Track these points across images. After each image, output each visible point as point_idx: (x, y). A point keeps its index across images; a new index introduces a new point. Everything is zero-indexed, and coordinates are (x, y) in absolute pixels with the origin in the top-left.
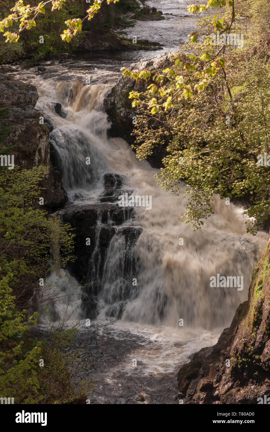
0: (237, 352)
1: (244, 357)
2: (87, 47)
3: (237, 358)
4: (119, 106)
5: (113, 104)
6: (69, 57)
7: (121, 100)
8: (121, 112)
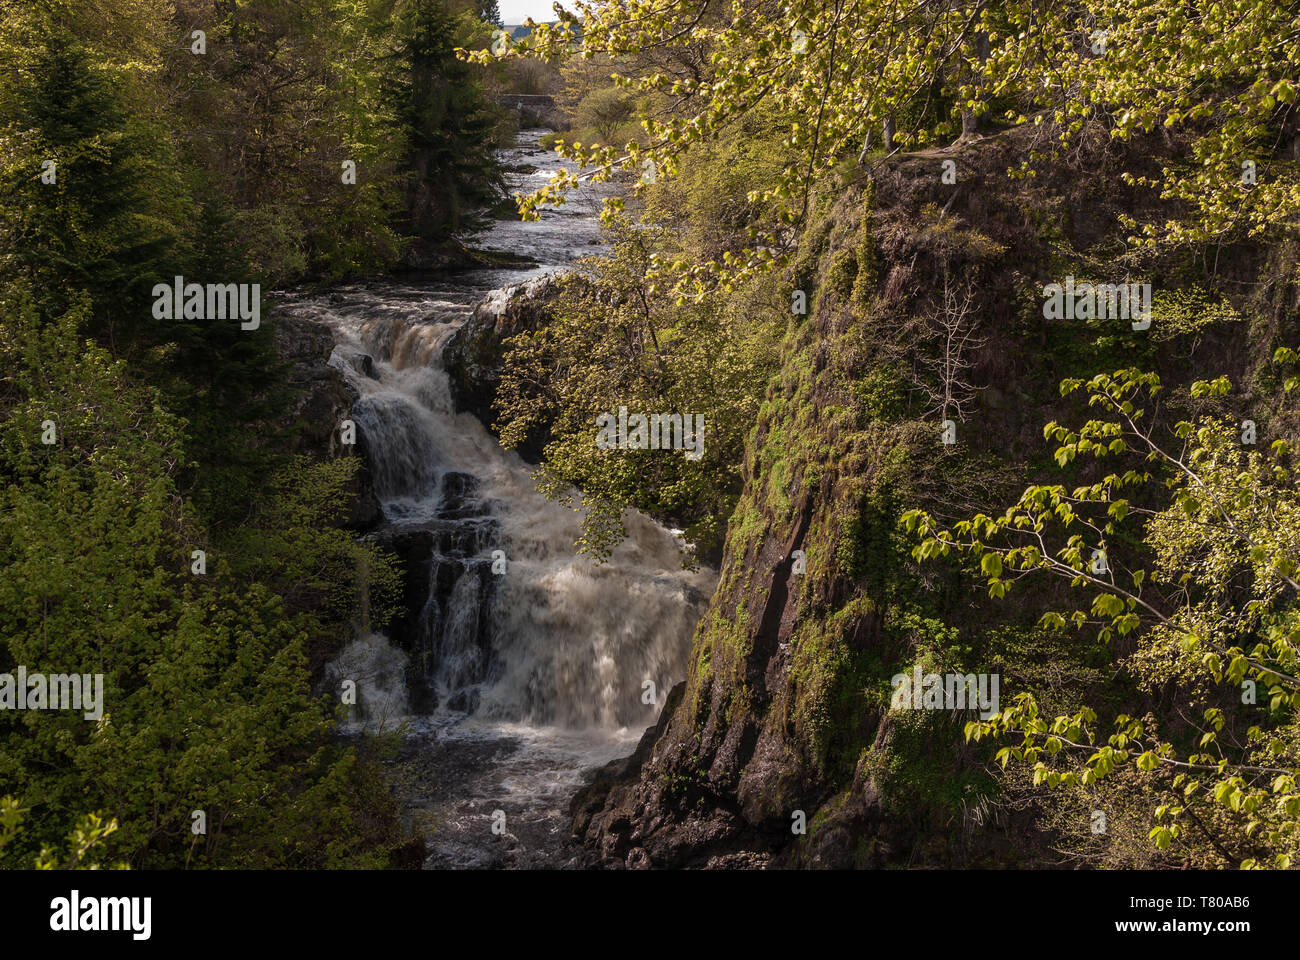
0: (669, 766)
1: (682, 775)
2: (413, 264)
3: (670, 775)
4: (469, 360)
5: (459, 357)
6: (383, 279)
7: (472, 350)
8: (472, 370)
